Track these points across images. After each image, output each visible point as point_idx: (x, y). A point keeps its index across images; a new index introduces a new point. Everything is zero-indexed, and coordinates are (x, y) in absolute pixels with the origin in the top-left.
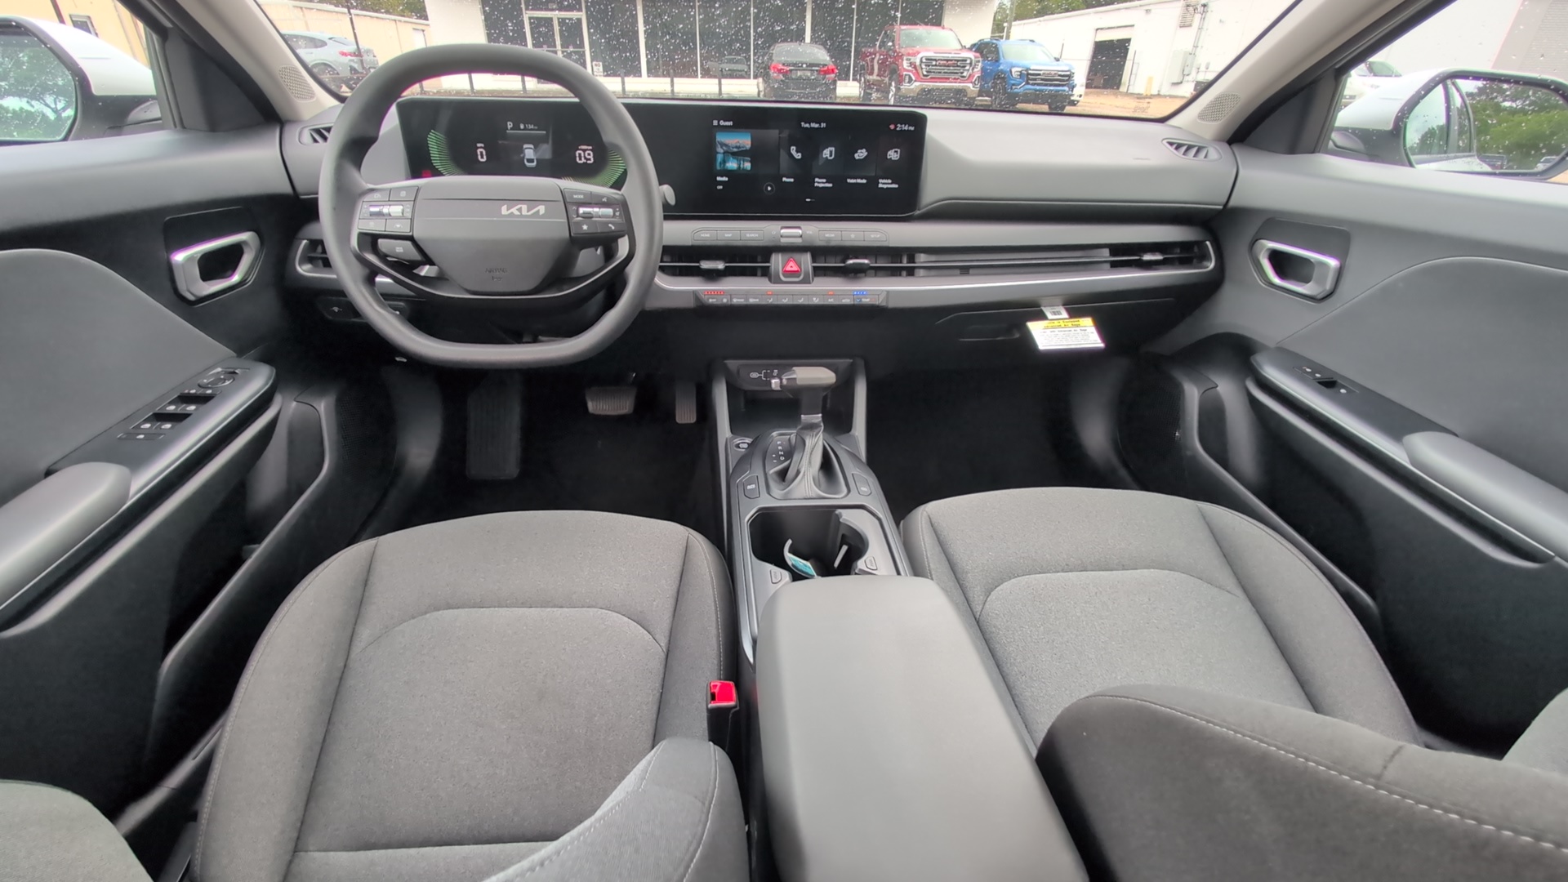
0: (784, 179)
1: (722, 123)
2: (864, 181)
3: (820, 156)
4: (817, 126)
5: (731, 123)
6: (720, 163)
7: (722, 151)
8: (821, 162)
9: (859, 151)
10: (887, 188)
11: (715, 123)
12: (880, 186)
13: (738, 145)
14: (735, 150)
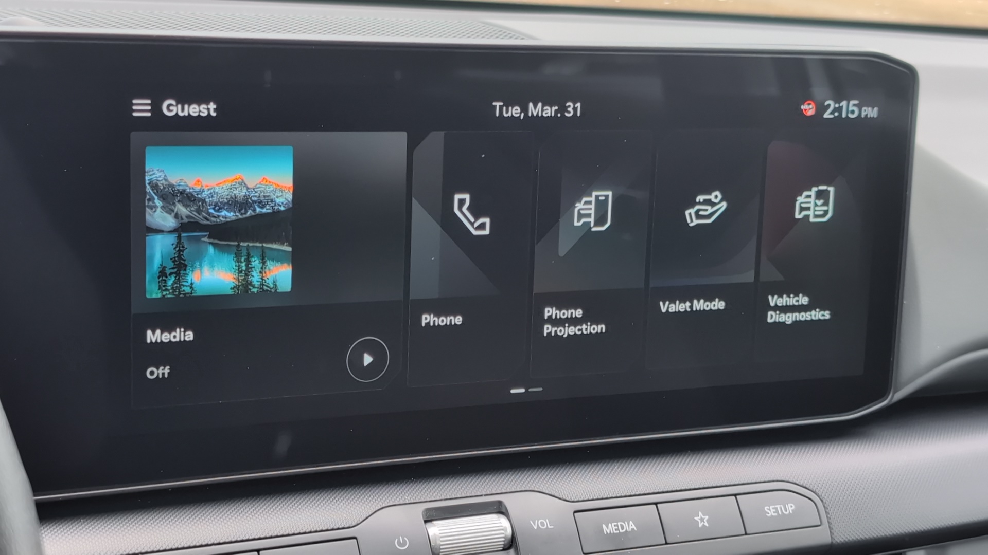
0: (427, 319)
1: (171, 108)
2: (719, 305)
3: (562, 221)
4: (549, 111)
5: (208, 109)
6: (162, 273)
7: (169, 222)
8: (564, 246)
9: (700, 198)
10: (796, 323)
11: (141, 107)
12: (773, 317)
13: (241, 193)
14: (229, 215)
